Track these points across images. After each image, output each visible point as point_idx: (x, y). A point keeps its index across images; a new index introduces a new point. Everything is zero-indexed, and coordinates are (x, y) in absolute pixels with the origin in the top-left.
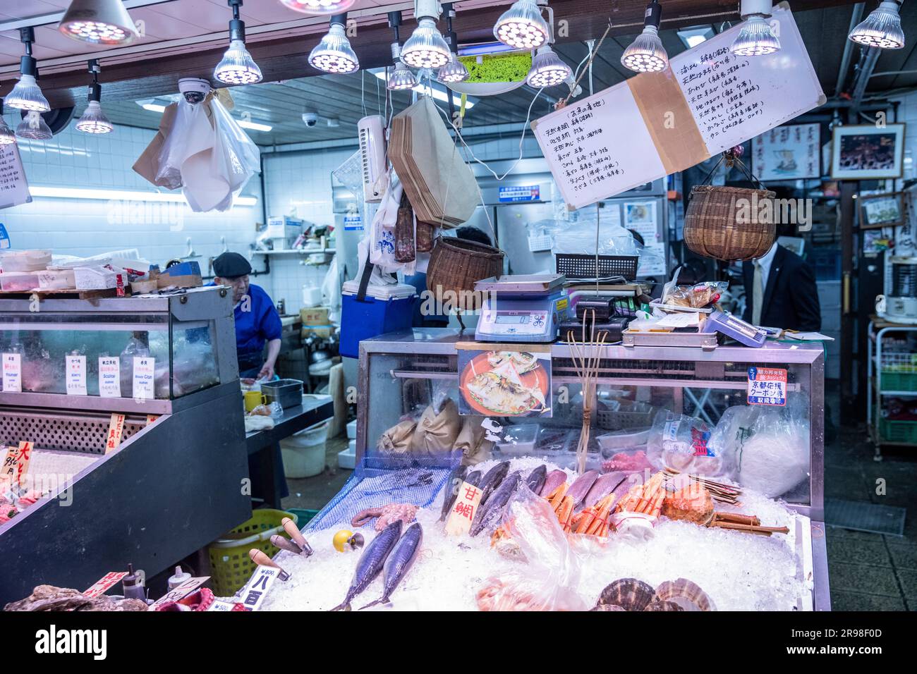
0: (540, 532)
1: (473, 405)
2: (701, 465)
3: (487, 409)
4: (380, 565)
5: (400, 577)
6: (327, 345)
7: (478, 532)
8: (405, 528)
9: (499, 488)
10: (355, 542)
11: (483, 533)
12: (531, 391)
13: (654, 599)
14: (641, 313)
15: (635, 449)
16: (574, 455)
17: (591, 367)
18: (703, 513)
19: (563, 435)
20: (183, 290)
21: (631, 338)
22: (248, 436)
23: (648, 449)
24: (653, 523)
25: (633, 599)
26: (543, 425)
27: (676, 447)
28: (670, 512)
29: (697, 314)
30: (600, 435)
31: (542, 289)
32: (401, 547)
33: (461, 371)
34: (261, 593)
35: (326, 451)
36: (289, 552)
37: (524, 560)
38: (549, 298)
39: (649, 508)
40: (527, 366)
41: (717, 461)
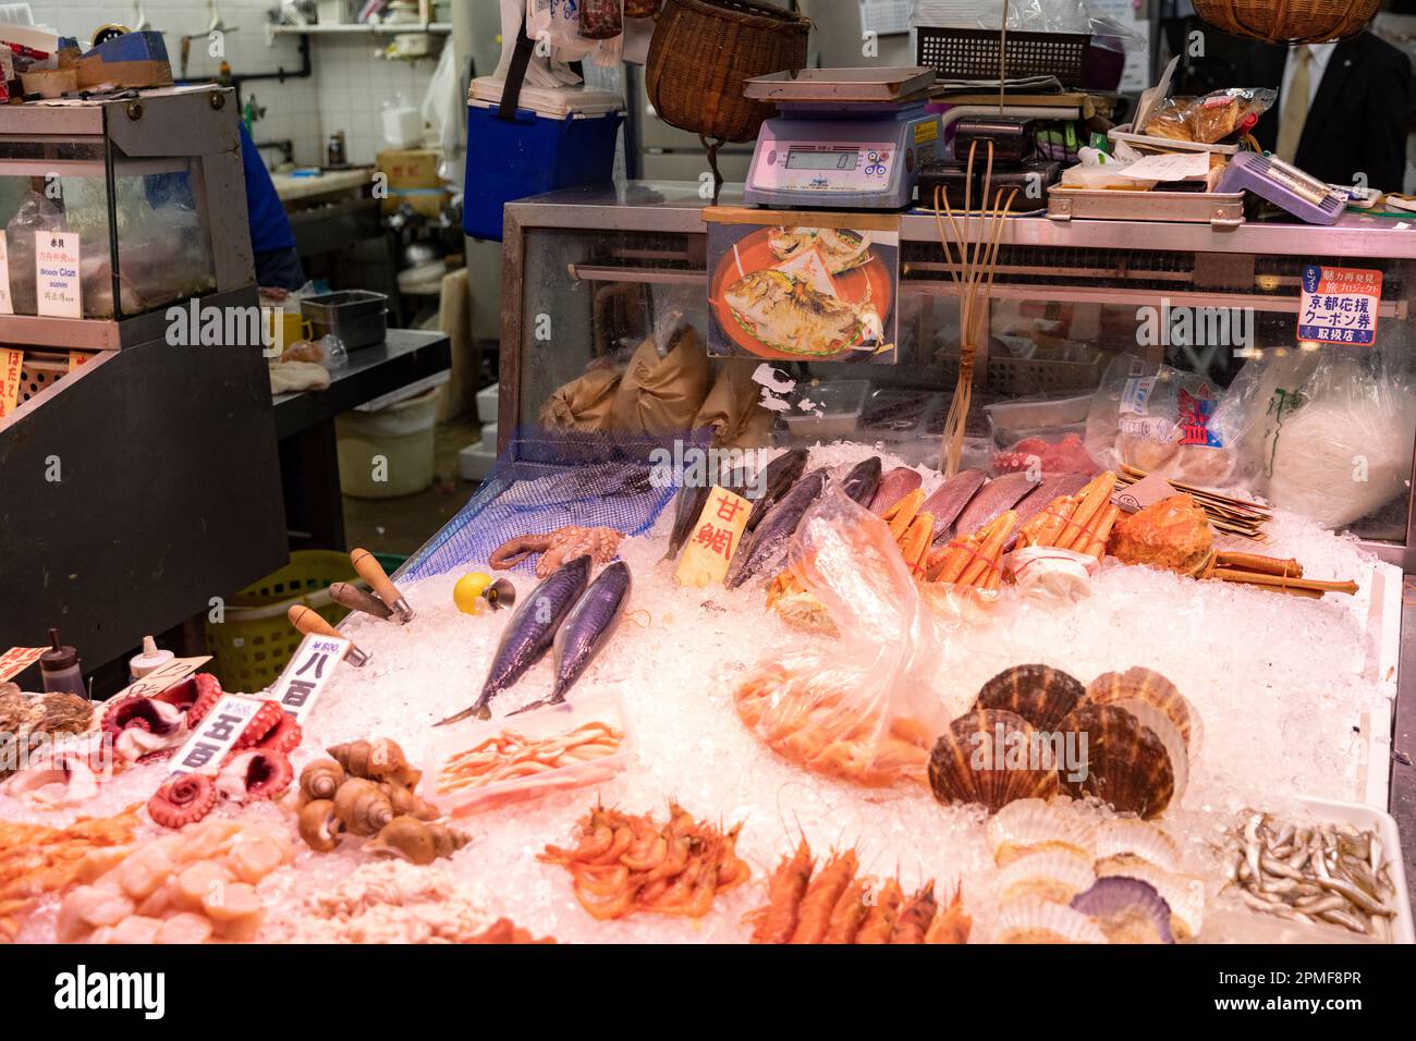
0: (865, 577)
1: (736, 337)
2: (1193, 464)
3: (765, 345)
4: (546, 637)
5: (586, 658)
6: (435, 231)
7: (742, 581)
8: (597, 570)
9: (785, 501)
10: (498, 596)
11: (750, 583)
12: (856, 309)
13: (1081, 704)
14: (1089, 153)
15: (1062, 431)
16: (938, 441)
17: (980, 262)
18: (1190, 552)
19: (917, 402)
20: (132, 93)
21: (1066, 202)
22: (276, 401)
23: (1089, 431)
24: (1090, 569)
25: (1041, 703)
26: (878, 384)
27: (1145, 427)
28: (1124, 549)
29: (1206, 157)
30: (992, 402)
31: (887, 96)
32: (589, 603)
33: (714, 266)
34: (313, 686)
35: (436, 446)
36: (367, 615)
37: (832, 632)
38: (900, 117)
39: (1083, 540)
40: (848, 258)
41: (1226, 456)
